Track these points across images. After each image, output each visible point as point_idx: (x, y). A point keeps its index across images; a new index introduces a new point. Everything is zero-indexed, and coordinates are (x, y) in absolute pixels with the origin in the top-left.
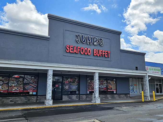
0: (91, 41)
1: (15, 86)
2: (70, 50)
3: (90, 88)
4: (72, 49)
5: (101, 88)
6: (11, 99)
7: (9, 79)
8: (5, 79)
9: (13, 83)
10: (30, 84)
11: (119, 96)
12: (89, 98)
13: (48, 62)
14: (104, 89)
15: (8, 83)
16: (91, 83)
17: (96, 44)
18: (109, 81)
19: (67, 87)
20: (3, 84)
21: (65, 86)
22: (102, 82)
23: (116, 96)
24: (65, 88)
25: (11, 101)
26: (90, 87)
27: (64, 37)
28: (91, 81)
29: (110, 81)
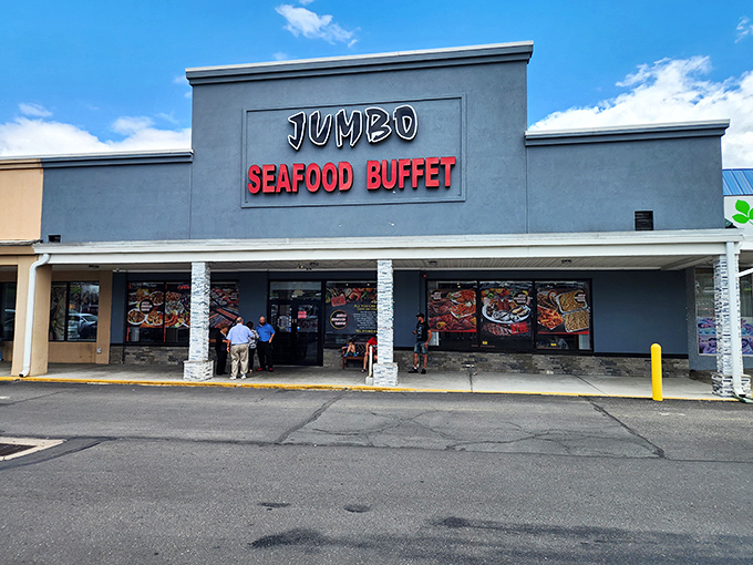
0: (352, 129)
1: (179, 316)
2: (265, 184)
3: (443, 323)
4: (271, 178)
5: (501, 324)
6: (170, 354)
7: (164, 296)
8: (156, 295)
9: (175, 308)
10: (219, 310)
11: (607, 363)
12: (436, 362)
13: (189, 235)
14: (516, 329)
15: (162, 308)
16: (443, 304)
17: (376, 138)
18: (545, 294)
19: (339, 320)
20: (151, 309)
21: (334, 316)
22: (502, 297)
23: (585, 361)
24: (333, 322)
25: (171, 359)
26: (438, 319)
27: (244, 137)
28: (443, 296)
29: (553, 294)
